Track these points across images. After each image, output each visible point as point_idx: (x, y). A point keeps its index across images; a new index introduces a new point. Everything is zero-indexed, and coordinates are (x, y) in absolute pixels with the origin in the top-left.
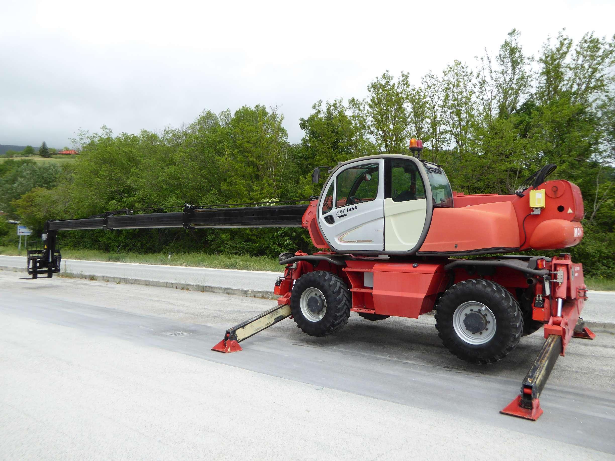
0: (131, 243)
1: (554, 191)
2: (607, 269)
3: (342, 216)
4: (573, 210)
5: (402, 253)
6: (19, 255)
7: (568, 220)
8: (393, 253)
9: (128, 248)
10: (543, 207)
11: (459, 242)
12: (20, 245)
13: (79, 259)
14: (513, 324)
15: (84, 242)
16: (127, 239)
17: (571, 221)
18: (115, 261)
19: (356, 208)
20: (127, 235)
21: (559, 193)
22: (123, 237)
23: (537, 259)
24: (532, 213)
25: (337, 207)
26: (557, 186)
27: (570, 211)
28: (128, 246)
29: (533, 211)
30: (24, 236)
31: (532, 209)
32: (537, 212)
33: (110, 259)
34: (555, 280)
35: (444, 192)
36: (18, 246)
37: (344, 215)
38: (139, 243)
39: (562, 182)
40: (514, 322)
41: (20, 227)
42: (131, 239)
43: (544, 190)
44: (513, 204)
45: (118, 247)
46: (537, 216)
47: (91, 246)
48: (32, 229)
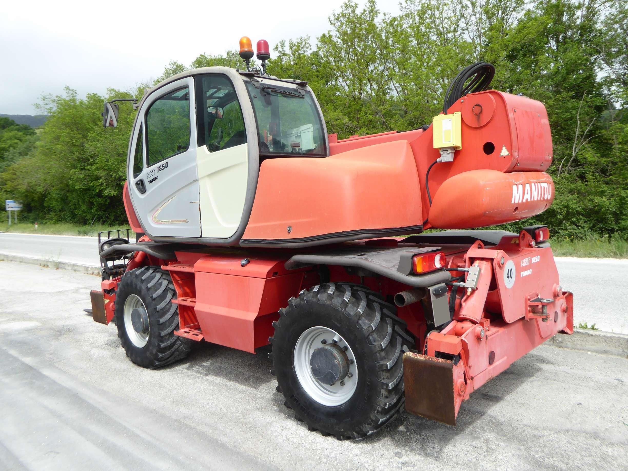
0: (104, 214)
1: (476, 115)
2: (576, 228)
3: (153, 180)
4: (510, 149)
5: (222, 241)
6: (7, 232)
7: (500, 170)
8: (212, 241)
9: (101, 221)
10: (459, 147)
11: (293, 221)
12: (10, 220)
13: (55, 234)
14: (382, 362)
15: (64, 215)
16: (100, 211)
17: (506, 172)
18: (84, 236)
19: (165, 166)
20: (99, 206)
21: (485, 119)
22: (95, 209)
23: (412, 254)
24: (438, 160)
25: (149, 165)
26: (480, 104)
27: (505, 152)
28: (102, 218)
29: (439, 156)
30: (13, 212)
31: (437, 153)
32: (447, 157)
33: (80, 233)
34: (461, 283)
35: (311, 129)
36: (8, 222)
37: (156, 179)
38: (113, 214)
39: (490, 95)
40: (382, 359)
41: (9, 202)
42: (104, 211)
43: (460, 113)
44: (412, 145)
45: (93, 219)
46: (448, 165)
47: (71, 220)
48: (20, 203)
